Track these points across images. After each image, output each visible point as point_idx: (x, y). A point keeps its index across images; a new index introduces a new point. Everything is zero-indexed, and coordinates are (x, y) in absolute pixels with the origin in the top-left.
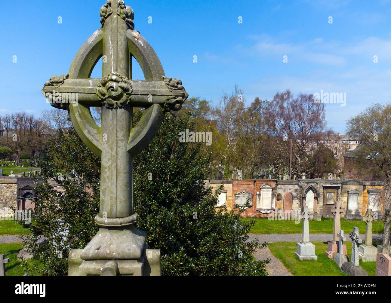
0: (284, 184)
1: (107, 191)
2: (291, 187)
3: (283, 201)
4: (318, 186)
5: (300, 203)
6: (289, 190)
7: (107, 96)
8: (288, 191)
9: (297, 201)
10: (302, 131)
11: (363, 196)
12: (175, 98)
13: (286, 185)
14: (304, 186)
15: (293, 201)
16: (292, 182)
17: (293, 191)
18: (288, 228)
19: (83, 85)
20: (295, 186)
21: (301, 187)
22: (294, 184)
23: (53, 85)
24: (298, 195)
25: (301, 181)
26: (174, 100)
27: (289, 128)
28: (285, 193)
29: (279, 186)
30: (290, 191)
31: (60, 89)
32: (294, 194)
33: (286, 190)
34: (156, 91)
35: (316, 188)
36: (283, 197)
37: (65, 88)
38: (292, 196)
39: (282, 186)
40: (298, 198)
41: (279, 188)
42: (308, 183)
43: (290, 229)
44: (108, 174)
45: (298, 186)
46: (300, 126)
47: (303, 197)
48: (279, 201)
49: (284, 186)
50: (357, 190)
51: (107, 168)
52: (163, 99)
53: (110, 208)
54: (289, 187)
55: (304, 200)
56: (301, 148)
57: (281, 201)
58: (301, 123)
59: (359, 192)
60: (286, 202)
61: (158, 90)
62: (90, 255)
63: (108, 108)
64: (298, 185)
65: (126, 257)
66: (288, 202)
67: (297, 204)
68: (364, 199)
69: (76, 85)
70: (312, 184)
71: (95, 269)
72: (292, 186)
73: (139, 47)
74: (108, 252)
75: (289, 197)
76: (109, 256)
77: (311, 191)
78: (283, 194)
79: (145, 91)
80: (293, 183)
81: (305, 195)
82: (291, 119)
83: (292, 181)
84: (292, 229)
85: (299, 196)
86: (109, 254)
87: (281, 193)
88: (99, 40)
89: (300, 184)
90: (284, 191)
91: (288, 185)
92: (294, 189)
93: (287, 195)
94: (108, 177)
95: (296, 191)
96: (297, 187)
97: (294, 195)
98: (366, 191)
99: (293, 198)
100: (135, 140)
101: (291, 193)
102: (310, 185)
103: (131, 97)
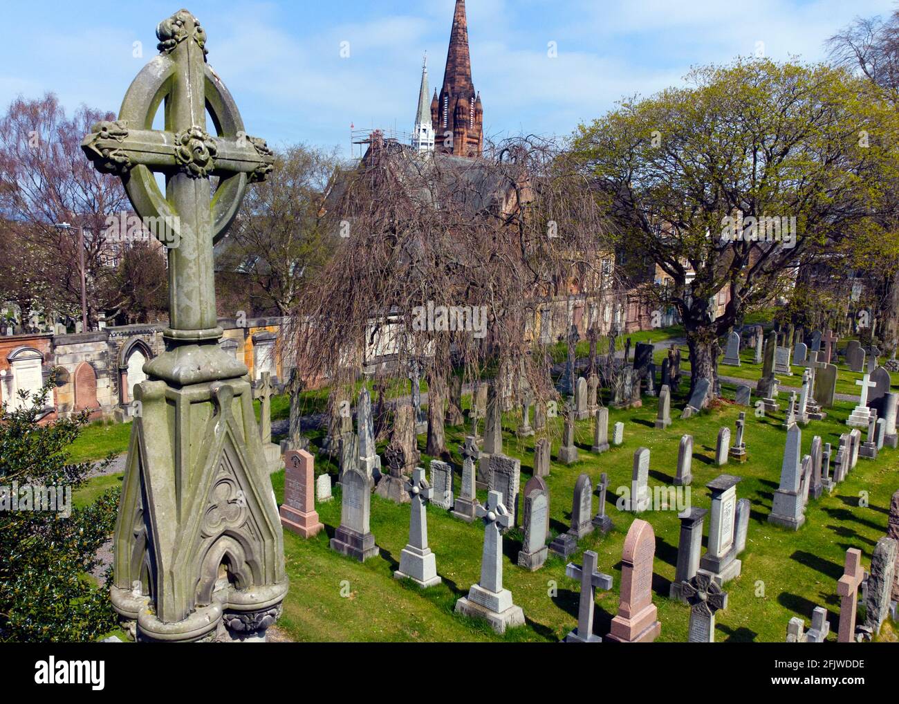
0: (72, 342)
1: (194, 293)
2: (91, 349)
3: (72, 384)
4: (153, 339)
5: (115, 385)
6: (86, 355)
7: (191, 160)
8: (82, 359)
9: (107, 380)
10: (94, 207)
11: (246, 351)
12: (266, 166)
13: (78, 346)
14: (120, 343)
15: (98, 380)
16: (93, 336)
17: (96, 357)
18: (94, 446)
19: (155, 141)
20: (99, 346)
21: (113, 345)
22: (98, 339)
23: (114, 138)
24: (108, 365)
25: (112, 332)
26: (265, 169)
27: (60, 198)
28: (77, 364)
29: (59, 349)
30: (89, 359)
31: (125, 145)
32: (100, 365)
33: (79, 357)
34: (245, 155)
35: (149, 344)
36: (72, 375)
37: (133, 144)
38: (95, 369)
39: (68, 349)
40: (108, 374)
41: (60, 355)
42: (130, 334)
43: (98, 448)
44: (194, 269)
45: (106, 345)
46: (86, 194)
47: (122, 368)
48: (62, 387)
49: (72, 348)
50: (233, 340)
51: (193, 262)
52: (253, 166)
53: (199, 316)
54: (85, 349)
55: (124, 376)
56: (93, 252)
57: (67, 385)
58: (88, 185)
59: (237, 344)
60: (81, 385)
61: (247, 154)
62: (192, 377)
63: (189, 176)
64: (107, 342)
65: (233, 375)
66: (86, 385)
67: (108, 386)
68: (246, 356)
69: (146, 141)
70: (140, 337)
71: (200, 393)
72: (92, 346)
73: (220, 91)
74: (212, 370)
75: (87, 374)
76: (214, 376)
77: (137, 353)
78: (72, 369)
79: (232, 154)
80: (95, 339)
81: (125, 363)
82: (62, 176)
83: (91, 333)
84: (103, 447)
85: (111, 367)
86: (214, 373)
87: (66, 367)
88: (169, 75)
89: (110, 338)
90: (74, 360)
91: (82, 345)
92: (97, 352)
93: (82, 370)
94: (194, 274)
95: (103, 356)
96: (104, 346)
97: (98, 367)
98: (249, 339)
99: (97, 374)
100: (222, 223)
101: (92, 364)
102: (135, 338)
103: (218, 162)
